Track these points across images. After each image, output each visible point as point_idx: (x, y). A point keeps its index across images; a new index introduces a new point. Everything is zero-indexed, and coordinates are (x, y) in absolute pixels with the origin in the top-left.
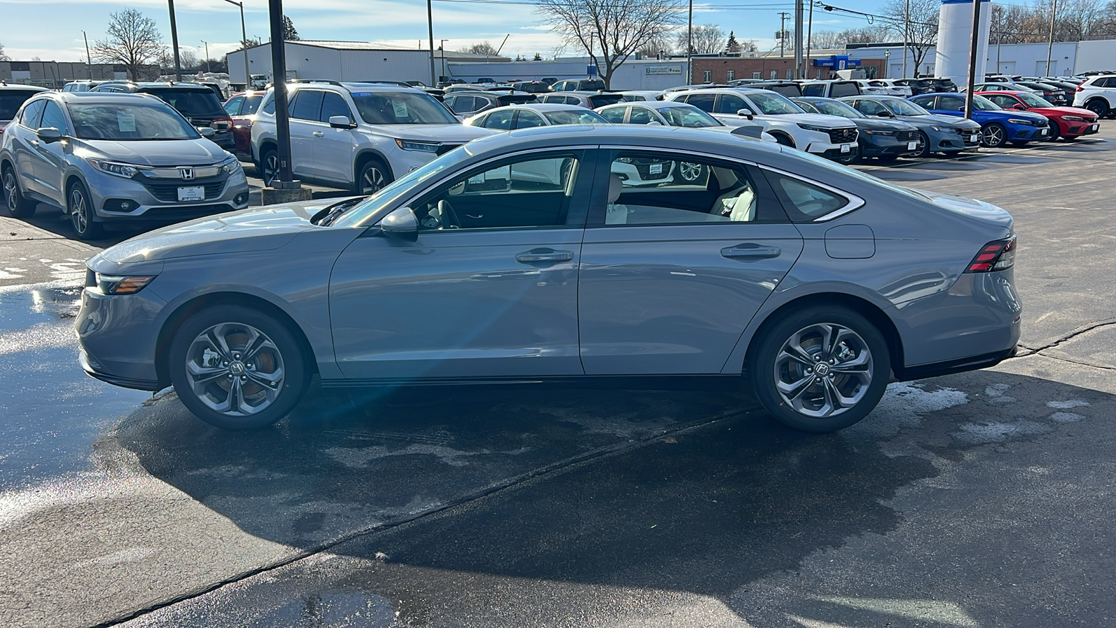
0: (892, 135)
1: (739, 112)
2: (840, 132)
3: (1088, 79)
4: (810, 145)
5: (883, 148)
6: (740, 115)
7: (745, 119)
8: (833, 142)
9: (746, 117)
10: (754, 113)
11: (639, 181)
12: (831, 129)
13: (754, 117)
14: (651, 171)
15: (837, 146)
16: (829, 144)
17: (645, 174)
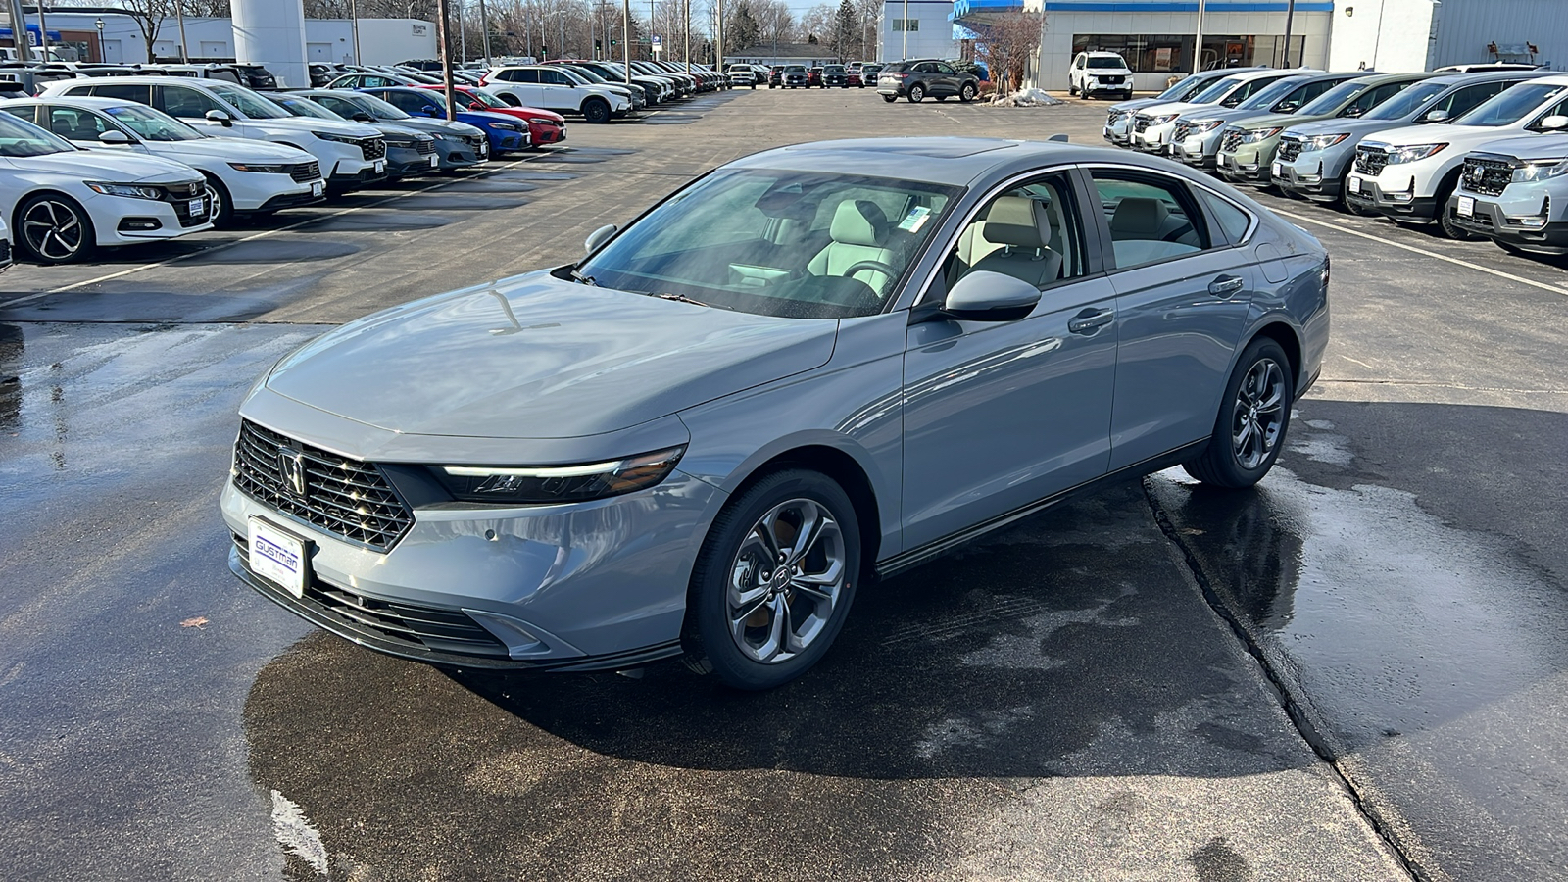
0: (411, 146)
1: (208, 114)
2: (371, 144)
3: (490, 71)
4: (338, 163)
5: (405, 165)
6: (211, 119)
7: (218, 125)
8: (366, 158)
9: (220, 123)
10: (233, 117)
11: (178, 229)
12: (361, 139)
13: (234, 122)
14: (191, 212)
15: (369, 164)
16: (361, 161)
17: (186, 220)
